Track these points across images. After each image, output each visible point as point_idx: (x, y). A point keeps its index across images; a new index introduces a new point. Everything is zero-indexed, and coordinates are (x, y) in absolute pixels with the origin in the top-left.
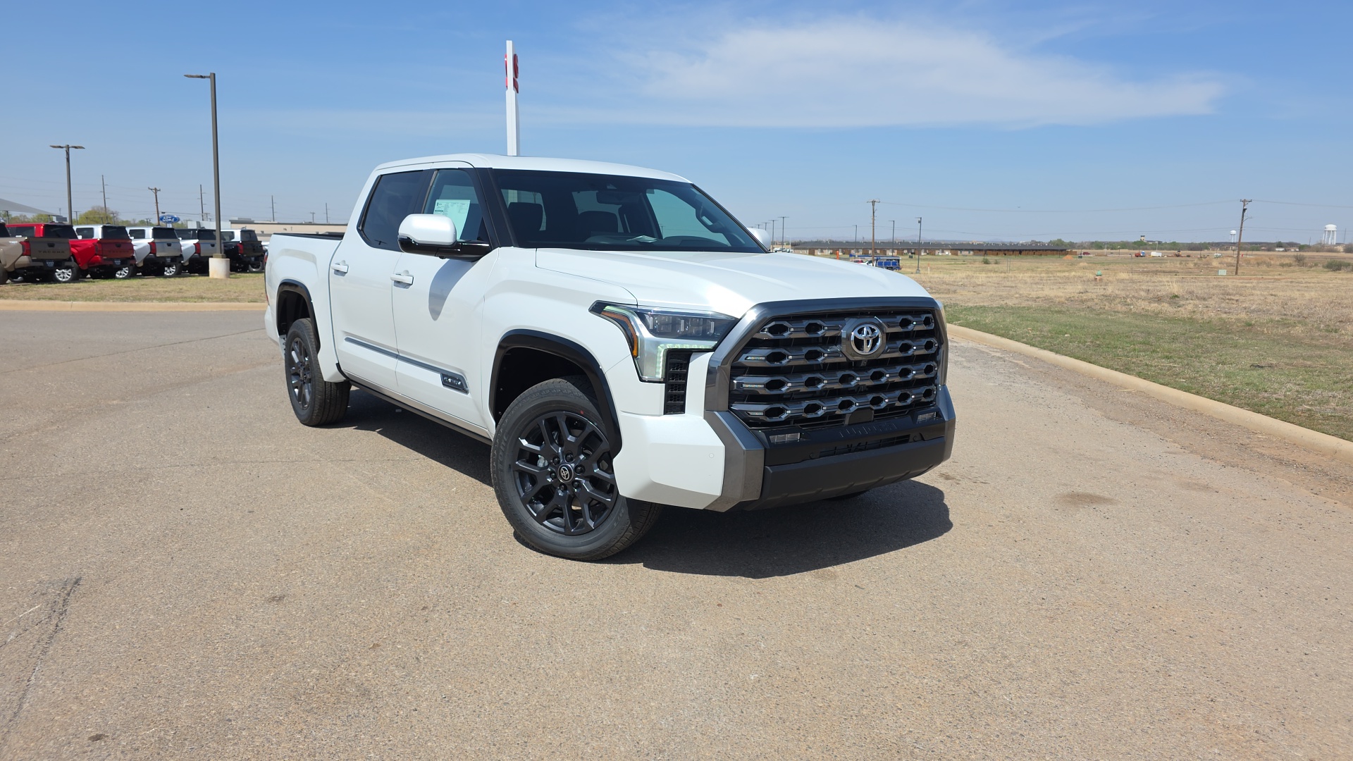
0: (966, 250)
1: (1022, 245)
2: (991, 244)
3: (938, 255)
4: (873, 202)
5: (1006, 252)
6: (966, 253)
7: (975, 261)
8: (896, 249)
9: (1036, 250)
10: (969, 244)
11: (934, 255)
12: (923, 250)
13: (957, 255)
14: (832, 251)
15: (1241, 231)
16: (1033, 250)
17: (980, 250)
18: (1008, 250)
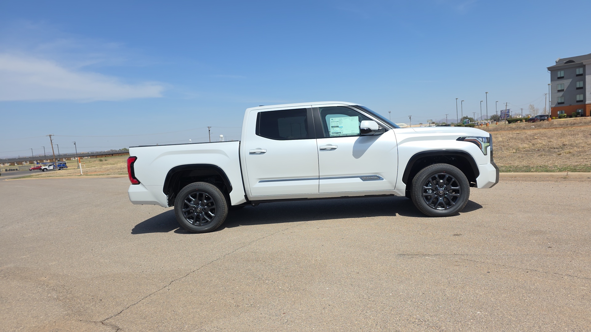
0: (86, 156)
1: (107, 152)
2: (97, 153)
3: (73, 160)
4: (50, 136)
5: (106, 155)
6: (87, 157)
7: (95, 161)
8: (49, 159)
9: (119, 153)
10: (81, 154)
11: (71, 160)
12: (64, 159)
13: (82, 159)
14: (10, 164)
17: (93, 156)
18: (107, 155)
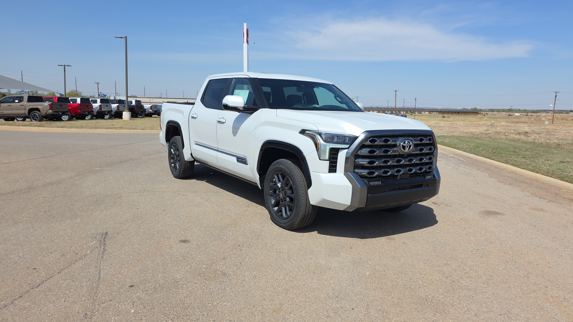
0: (435, 112)
1: (459, 110)
2: (445, 109)
3: (423, 114)
4: (396, 91)
5: (452, 113)
6: (435, 113)
7: (439, 117)
8: (405, 111)
9: (465, 112)
10: (436, 109)
11: (421, 114)
12: (416, 112)
13: (431, 114)
14: (377, 112)
15: (555, 105)
16: (464, 112)
17: (441, 112)
